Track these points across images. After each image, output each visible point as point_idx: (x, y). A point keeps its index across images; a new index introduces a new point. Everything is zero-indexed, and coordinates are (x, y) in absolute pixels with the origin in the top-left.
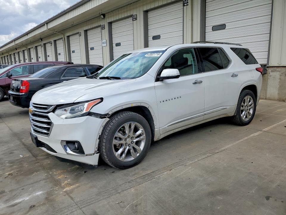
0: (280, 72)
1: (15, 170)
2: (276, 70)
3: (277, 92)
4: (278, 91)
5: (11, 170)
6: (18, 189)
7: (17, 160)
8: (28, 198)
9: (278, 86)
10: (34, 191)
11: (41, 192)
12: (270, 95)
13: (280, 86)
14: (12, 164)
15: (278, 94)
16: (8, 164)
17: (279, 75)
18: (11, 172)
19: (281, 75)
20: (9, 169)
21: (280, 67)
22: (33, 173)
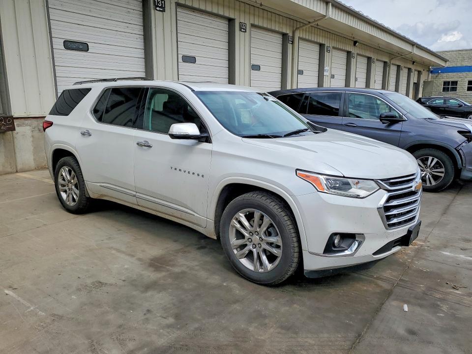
0: (30, 126)
1: (444, 289)
2: (23, 124)
3: (32, 157)
4: (34, 155)
5: (449, 293)
6: (463, 267)
7: (421, 306)
8: (461, 256)
9: (32, 148)
10: (448, 257)
11: (445, 253)
12: (23, 164)
13: (35, 148)
14: (439, 303)
15: (34, 159)
16: (445, 308)
17: (30, 131)
18: (452, 290)
19: (32, 131)
20: (450, 297)
21: (29, 119)
22: (427, 272)
